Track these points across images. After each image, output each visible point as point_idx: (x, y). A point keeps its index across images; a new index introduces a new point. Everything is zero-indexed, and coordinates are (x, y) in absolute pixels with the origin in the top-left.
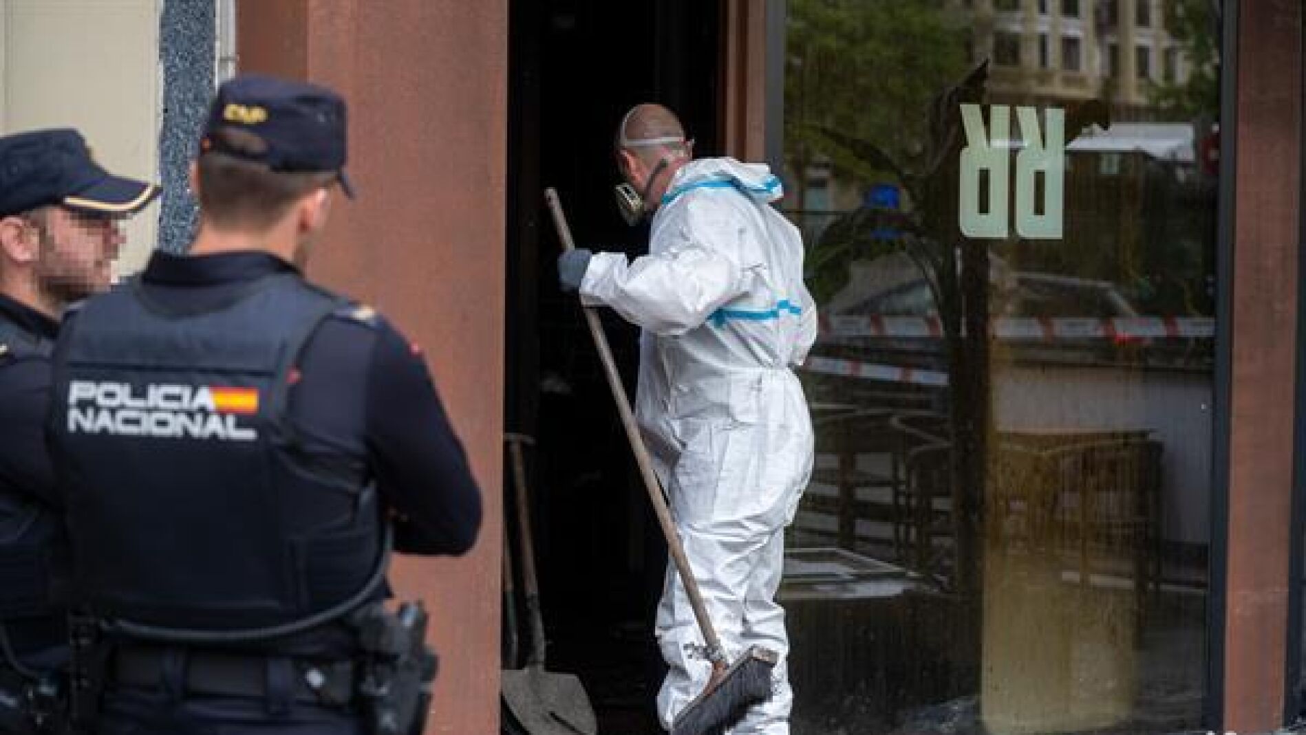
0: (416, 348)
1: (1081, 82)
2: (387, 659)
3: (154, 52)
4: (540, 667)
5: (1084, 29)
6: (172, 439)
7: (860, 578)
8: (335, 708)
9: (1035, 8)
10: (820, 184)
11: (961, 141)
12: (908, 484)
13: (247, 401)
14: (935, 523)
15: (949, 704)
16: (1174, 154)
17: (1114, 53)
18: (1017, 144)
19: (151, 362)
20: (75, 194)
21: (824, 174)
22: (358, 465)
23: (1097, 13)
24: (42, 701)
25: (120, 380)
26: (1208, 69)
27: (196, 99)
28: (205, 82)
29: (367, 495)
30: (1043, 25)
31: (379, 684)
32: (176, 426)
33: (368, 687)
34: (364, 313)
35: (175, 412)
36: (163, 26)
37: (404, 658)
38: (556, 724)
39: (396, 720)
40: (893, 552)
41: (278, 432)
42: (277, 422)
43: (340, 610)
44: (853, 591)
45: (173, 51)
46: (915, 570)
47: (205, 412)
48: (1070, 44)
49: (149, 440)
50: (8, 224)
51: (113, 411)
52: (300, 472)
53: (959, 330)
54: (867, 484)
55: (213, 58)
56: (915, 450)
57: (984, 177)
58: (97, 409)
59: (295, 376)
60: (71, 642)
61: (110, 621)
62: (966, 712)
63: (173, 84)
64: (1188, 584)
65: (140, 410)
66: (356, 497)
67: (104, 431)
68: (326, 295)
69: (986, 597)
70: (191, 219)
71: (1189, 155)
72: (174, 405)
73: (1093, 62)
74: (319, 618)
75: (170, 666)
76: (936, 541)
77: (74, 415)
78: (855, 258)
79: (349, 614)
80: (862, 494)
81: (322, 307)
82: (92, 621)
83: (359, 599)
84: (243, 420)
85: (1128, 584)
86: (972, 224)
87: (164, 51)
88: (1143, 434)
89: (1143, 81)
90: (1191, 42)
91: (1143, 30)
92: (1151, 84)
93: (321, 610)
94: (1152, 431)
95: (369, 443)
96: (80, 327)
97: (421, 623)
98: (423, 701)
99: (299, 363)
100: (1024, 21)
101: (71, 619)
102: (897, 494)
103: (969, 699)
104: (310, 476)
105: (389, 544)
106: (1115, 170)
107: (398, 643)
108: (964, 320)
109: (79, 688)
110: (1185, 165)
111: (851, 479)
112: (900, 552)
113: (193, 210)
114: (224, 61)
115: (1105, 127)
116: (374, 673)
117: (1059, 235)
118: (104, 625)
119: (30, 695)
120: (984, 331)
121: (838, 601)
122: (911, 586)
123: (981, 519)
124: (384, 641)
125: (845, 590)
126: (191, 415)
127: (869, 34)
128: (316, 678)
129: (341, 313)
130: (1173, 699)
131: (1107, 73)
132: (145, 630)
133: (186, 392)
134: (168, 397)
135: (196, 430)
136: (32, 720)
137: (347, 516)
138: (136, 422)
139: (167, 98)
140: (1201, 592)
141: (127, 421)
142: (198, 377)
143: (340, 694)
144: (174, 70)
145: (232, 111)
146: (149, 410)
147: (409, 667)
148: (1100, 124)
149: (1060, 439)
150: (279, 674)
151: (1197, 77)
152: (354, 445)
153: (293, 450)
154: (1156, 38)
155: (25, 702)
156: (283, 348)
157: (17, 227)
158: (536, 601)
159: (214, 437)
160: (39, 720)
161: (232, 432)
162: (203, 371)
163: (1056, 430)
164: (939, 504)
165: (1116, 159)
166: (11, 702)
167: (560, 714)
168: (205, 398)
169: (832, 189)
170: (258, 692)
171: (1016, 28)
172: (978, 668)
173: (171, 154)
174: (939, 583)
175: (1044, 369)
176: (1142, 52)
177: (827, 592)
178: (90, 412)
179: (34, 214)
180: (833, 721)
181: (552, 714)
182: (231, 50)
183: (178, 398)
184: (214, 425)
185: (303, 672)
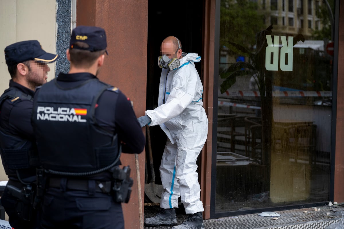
0: (128, 99)
1: (293, 29)
2: (120, 181)
3: (55, 20)
4: (154, 183)
5: (294, 15)
6: (64, 122)
7: (238, 160)
8: (106, 194)
9: (281, 10)
10: (224, 56)
11: (266, 45)
12: (249, 135)
13: (84, 112)
14: (257, 146)
15: (261, 194)
16: (318, 49)
17: (302, 22)
18: (281, 46)
19: (59, 102)
20: (37, 57)
21: (225, 53)
22: (113, 129)
23: (298, 11)
24: (28, 191)
25: (51, 107)
26: (327, 26)
27: (66, 32)
28: (68, 28)
29: (115, 137)
30: (283, 14)
31: (118, 188)
32: (65, 119)
33: (115, 188)
34: (115, 89)
35: (65, 115)
36: (57, 13)
37: (124, 181)
38: (158, 198)
39: (122, 197)
40: (245, 153)
41: (92, 120)
42: (91, 117)
43: (108, 168)
44: (236, 163)
45: (60, 20)
46: (252, 158)
47: (73, 115)
48: (291, 19)
49: (58, 122)
50: (20, 65)
51: (49, 114)
52: (98, 131)
53: (264, 95)
54: (238, 135)
55: (70, 22)
56: (252, 126)
57: (272, 54)
58: (45, 114)
59: (97, 105)
60: (37, 175)
61: (47, 170)
62: (266, 196)
63: (60, 28)
64: (324, 162)
65: (56, 114)
66: (112, 138)
67: (46, 119)
68: (105, 84)
69: (271, 165)
70: (64, 64)
71: (322, 49)
72: (65, 113)
73: (297, 24)
74: (102, 170)
75: (63, 182)
76: (257, 151)
77: (39, 115)
78: (238, 76)
79: (110, 169)
80: (237, 138)
81: (104, 88)
82: (42, 170)
83: (113, 165)
84: (83, 117)
85: (308, 162)
86: (269, 67)
87: (58, 20)
88: (312, 123)
89: (310, 29)
90: (322, 19)
91: (310, 16)
92: (312, 30)
93: (103, 168)
94: (314, 122)
95: (116, 123)
96: (40, 93)
97: (129, 171)
98: (129, 192)
99: (98, 102)
100: (279, 13)
101: (37, 169)
102: (246, 138)
103: (267, 192)
104: (101, 132)
105: (121, 151)
106: (303, 53)
107: (123, 177)
108: (266, 92)
109: (39, 187)
110: (321, 51)
111: (234, 134)
112: (247, 153)
113: (65, 62)
114: (73, 22)
115: (303, 41)
116: (116, 184)
117: (292, 70)
118: (46, 171)
119: (25, 189)
120: (271, 95)
121: (232, 166)
122: (251, 162)
123: (270, 145)
124: (119, 176)
125: (234, 163)
126: (69, 115)
127: (238, 16)
128: (101, 186)
129: (109, 89)
130: (320, 193)
131: (300, 27)
132: (57, 172)
133: (68, 109)
134: (63, 111)
135: (70, 119)
136: (25, 196)
137: (110, 143)
138: (55, 117)
139: (58, 32)
140: (328, 165)
141: (52, 117)
142: (71, 106)
143: (107, 190)
144: (60, 25)
145: (78, 37)
146: (58, 114)
147: (125, 183)
148: (302, 41)
149: (292, 124)
150: (92, 185)
151: (324, 28)
152: (112, 124)
153: (96, 125)
154: (313, 18)
155: (23, 191)
156: (94, 98)
157: (22, 66)
158: (153, 166)
159: (75, 121)
160: (27, 196)
161: (80, 120)
162: (73, 104)
163: (291, 122)
164: (258, 141)
165: (303, 50)
166: (20, 191)
167: (158, 195)
168: (73, 111)
169: (227, 57)
170: (85, 189)
171: (277, 15)
172: (269, 184)
173: (59, 47)
174: (258, 162)
175: (287, 105)
176: (310, 22)
177: (229, 164)
178: (43, 115)
179: (27, 62)
180: (231, 198)
181: (157, 195)
182: (75, 19)
183: (66, 111)
184: (75, 118)
185: (98, 184)
